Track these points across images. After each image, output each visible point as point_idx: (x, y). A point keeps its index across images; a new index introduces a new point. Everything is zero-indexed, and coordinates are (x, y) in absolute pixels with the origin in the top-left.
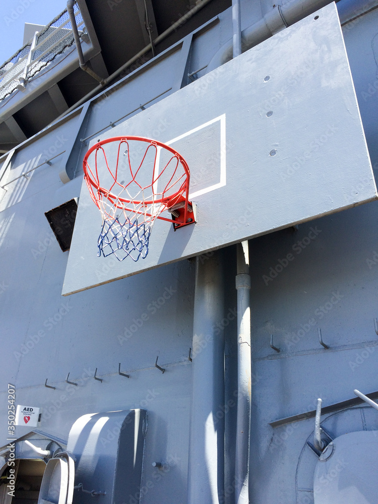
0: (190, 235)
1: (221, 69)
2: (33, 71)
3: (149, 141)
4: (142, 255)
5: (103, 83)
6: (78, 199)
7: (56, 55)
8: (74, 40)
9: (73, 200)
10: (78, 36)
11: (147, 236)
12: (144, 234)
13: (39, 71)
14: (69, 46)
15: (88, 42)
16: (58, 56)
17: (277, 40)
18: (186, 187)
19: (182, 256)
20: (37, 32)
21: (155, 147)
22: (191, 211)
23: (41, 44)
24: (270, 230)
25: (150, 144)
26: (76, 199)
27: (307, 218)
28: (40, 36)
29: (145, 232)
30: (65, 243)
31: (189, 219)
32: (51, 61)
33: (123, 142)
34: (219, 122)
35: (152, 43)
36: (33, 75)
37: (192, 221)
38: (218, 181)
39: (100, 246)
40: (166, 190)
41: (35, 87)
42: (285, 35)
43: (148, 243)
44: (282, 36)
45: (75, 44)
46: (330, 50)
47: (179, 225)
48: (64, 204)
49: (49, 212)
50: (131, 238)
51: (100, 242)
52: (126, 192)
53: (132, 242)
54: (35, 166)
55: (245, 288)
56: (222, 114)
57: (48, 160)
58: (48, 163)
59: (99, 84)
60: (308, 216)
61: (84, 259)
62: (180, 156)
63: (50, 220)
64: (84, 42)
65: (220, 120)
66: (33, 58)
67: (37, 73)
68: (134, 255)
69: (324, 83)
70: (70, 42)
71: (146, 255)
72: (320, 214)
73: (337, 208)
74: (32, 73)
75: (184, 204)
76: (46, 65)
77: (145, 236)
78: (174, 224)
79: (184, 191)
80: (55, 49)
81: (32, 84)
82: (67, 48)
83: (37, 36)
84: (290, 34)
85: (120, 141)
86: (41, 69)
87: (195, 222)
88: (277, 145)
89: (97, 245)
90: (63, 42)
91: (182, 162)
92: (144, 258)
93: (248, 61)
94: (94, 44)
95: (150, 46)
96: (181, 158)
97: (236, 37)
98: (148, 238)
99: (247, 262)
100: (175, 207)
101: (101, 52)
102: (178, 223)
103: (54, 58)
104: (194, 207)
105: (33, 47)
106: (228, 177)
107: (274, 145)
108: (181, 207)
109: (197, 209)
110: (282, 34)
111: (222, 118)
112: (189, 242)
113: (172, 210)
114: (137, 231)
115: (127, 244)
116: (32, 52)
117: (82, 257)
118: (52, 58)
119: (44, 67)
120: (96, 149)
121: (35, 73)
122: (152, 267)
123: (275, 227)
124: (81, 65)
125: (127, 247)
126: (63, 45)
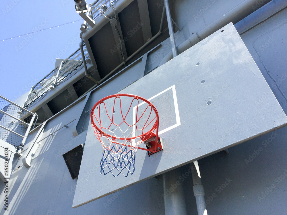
0: (160, 158)
1: (169, 63)
2: (60, 80)
3: (133, 96)
4: (130, 172)
5: (98, 83)
6: (84, 144)
7: (72, 71)
8: (82, 62)
9: (81, 145)
10: (85, 61)
11: (133, 159)
12: (131, 157)
13: (63, 79)
14: (80, 66)
15: (90, 63)
16: (74, 71)
17: (200, 45)
18: (156, 126)
19: (156, 173)
20: (63, 61)
21: (137, 99)
22: (159, 143)
23: (65, 66)
24: (217, 151)
25: (134, 98)
26: (82, 144)
27: (242, 141)
28: (64, 63)
29: (132, 155)
30: (74, 173)
31: (159, 148)
32: (70, 74)
33: (117, 97)
34: (171, 90)
35: (125, 62)
36: (60, 82)
37: (161, 149)
38: (175, 123)
39: (102, 166)
40: (145, 127)
41: (60, 87)
42: (205, 41)
43: (134, 163)
44: (203, 42)
45: (83, 65)
46: (234, 45)
47: (152, 152)
48: (75, 148)
49: (65, 154)
50: (123, 159)
51: (102, 163)
52: (119, 129)
53: (124, 162)
54: (58, 129)
55: (201, 195)
56: (173, 85)
57: (66, 125)
58: (66, 126)
59: (96, 84)
60: (243, 139)
61: (88, 181)
62: (153, 105)
63: (65, 159)
64: (88, 64)
65: (172, 88)
66: (60, 74)
67: (62, 81)
68: (124, 172)
69: (235, 62)
70: (80, 64)
71: (133, 171)
72: (251, 137)
73: (262, 132)
74: (59, 81)
75: (155, 138)
76: (67, 76)
77: (132, 158)
78: (148, 152)
79: (155, 129)
80: (72, 68)
81: (59, 86)
82: (79, 67)
83: (62, 63)
84: (208, 41)
85: (115, 98)
86: (64, 78)
87: (163, 150)
88: (211, 98)
89: (99, 166)
90: (77, 64)
91: (154, 109)
92: (132, 174)
93: (184, 57)
94: (93, 64)
95: (124, 62)
96: (153, 107)
97: (174, 50)
98: (134, 160)
99: (199, 176)
100: (149, 141)
101: (97, 68)
102: (151, 151)
103: (71, 72)
104: (161, 140)
105: (60, 68)
106: (181, 120)
107: (209, 98)
108: (153, 140)
109: (163, 141)
110: (203, 41)
111: (173, 87)
112: (160, 163)
113: (147, 143)
114: (127, 154)
115: (121, 164)
116: (60, 71)
117: (87, 180)
118: (70, 72)
119: (66, 78)
120: (100, 104)
121: (61, 81)
122: (135, 183)
123: (220, 148)
124: (86, 74)
125: (121, 166)
126: (76, 66)
